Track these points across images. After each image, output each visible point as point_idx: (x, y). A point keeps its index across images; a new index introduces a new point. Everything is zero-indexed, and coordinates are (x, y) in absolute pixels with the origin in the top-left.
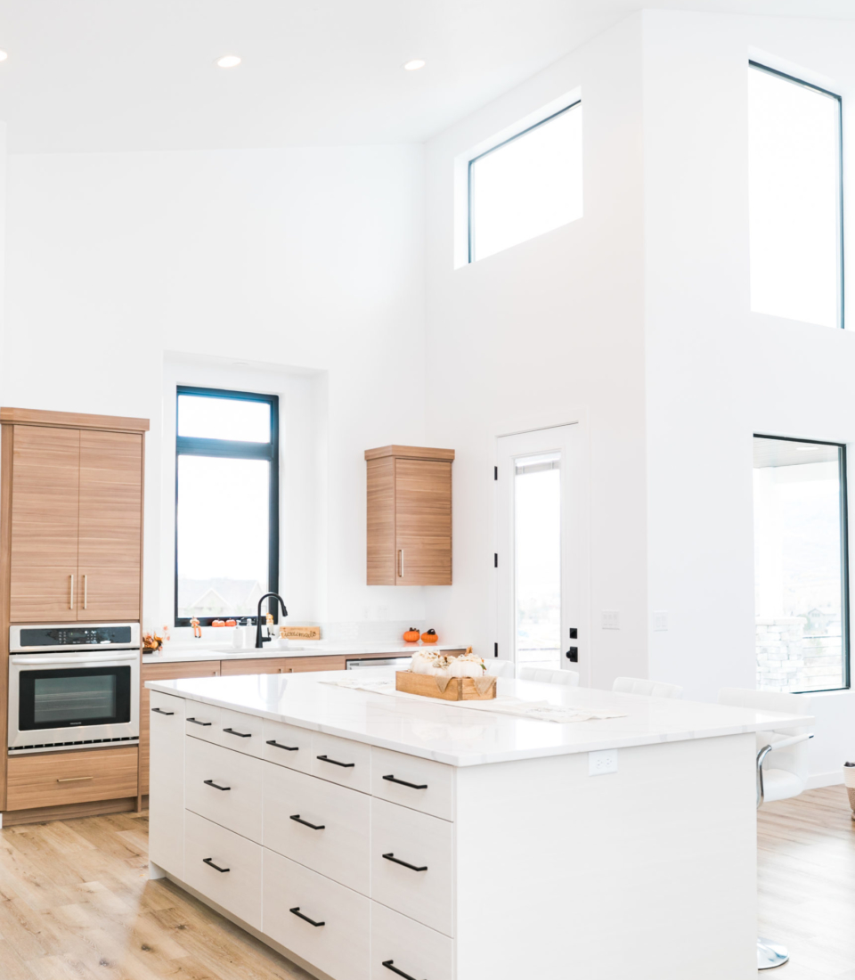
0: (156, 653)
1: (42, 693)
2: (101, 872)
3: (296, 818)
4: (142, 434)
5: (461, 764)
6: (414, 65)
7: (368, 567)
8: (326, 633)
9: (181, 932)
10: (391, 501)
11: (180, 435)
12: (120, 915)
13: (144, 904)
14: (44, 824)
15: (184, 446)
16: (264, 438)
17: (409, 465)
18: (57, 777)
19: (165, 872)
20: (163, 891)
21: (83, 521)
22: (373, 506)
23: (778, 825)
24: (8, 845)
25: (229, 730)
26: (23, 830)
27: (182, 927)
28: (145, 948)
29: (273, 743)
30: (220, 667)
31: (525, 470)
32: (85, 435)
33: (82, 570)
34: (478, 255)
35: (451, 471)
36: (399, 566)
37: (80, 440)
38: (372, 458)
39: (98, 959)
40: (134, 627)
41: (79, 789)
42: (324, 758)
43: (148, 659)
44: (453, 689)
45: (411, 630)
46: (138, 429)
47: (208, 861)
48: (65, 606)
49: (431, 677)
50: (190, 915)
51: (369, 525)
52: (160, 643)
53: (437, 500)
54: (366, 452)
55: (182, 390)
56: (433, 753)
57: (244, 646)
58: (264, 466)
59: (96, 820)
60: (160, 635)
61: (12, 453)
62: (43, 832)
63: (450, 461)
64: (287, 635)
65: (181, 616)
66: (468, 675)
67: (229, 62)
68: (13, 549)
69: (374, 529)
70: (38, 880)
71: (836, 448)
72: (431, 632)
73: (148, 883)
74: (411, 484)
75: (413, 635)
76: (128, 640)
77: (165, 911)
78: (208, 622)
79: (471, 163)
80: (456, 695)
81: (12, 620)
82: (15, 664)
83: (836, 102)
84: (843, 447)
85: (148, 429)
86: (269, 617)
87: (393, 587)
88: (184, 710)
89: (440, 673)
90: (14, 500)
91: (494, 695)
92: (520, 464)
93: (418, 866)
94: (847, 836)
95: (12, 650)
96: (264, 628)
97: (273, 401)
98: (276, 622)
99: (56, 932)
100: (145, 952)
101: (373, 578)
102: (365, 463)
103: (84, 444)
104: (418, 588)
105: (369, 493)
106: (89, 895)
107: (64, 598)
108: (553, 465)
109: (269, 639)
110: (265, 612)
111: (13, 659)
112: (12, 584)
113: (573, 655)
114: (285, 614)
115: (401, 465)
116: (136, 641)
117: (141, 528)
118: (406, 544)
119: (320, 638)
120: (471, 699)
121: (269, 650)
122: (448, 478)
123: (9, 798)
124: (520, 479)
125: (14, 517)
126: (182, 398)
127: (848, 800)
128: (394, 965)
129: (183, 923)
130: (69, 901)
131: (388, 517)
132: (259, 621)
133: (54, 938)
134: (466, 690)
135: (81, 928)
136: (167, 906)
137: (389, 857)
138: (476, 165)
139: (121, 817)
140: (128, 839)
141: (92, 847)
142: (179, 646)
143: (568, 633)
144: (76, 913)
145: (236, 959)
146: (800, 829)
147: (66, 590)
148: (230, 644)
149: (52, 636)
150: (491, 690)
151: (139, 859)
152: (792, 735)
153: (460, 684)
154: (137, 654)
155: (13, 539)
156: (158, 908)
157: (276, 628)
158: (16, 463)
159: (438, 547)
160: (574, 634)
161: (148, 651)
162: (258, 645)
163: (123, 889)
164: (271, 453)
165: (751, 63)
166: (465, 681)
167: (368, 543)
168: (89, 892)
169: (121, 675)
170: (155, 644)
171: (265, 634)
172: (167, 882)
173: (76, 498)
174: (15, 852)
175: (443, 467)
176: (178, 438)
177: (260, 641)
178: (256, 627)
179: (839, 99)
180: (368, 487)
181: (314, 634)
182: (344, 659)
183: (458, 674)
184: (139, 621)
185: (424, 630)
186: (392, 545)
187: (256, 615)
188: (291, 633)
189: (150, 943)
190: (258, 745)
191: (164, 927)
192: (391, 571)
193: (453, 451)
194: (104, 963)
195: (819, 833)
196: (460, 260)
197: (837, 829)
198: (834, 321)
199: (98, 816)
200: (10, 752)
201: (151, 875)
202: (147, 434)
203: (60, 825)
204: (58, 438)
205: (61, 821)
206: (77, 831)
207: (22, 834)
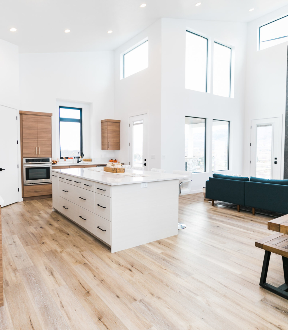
0: (56, 164)
1: (31, 172)
2: (43, 209)
3: (80, 197)
4: (51, 116)
5: (112, 185)
6: (110, 32)
7: (102, 146)
8: (93, 160)
9: (58, 222)
10: (106, 131)
11: (60, 117)
12: (46, 218)
13: (51, 216)
14: (32, 200)
15: (61, 120)
16: (79, 118)
17: (110, 124)
18: (34, 190)
19: (56, 210)
20: (55, 213)
21: (38, 136)
22: (103, 133)
23: (188, 200)
24: (24, 204)
25: (67, 179)
26: (27, 201)
27: (58, 221)
28: (50, 225)
29: (76, 182)
30: (69, 167)
31: (135, 124)
32: (38, 117)
33: (38, 146)
34: (126, 77)
35: (120, 125)
36: (108, 146)
37: (37, 118)
38: (102, 122)
39: (40, 227)
40: (50, 159)
41: (39, 193)
42: (86, 185)
43: (53, 165)
44: (115, 170)
45: (111, 159)
46: (50, 115)
47: (64, 207)
48: (35, 154)
49: (111, 168)
50: (60, 218)
51: (102, 137)
52: (56, 162)
53: (117, 131)
54: (101, 121)
55: (60, 107)
56: (107, 183)
57: (75, 163)
58: (79, 124)
59: (43, 199)
60: (56, 160)
61: (22, 121)
62: (32, 202)
63: (120, 123)
64: (84, 160)
65: (61, 156)
66: (118, 167)
67: (67, 31)
68: (23, 142)
69: (103, 138)
70: (29, 211)
71: (204, 119)
72: (115, 160)
73: (52, 212)
74: (111, 128)
75: (112, 161)
76: (49, 161)
77: (55, 217)
78: (67, 158)
79: (124, 55)
80: (116, 172)
81: (24, 157)
82: (24, 166)
83: (206, 40)
84: (206, 119)
85: (52, 115)
86: (81, 157)
87: (107, 150)
88: (58, 175)
89: (113, 167)
90: (23, 131)
91: (124, 172)
92: (135, 123)
93: (104, 207)
94: (203, 203)
95: (24, 163)
96: (79, 159)
97: (81, 109)
98: (82, 158)
99: (32, 221)
100: (50, 226)
101: (103, 148)
102: (101, 123)
103: (38, 119)
104: (113, 150)
105: (102, 130)
106: (40, 214)
107: (35, 152)
108: (141, 123)
109: (80, 161)
110: (80, 155)
111: (24, 165)
112: (23, 149)
113: (145, 164)
114: (84, 156)
115: (109, 123)
116: (51, 161)
117: (51, 137)
118: (110, 141)
119: (92, 161)
120: (119, 173)
121: (80, 163)
122: (119, 126)
123: (24, 194)
124: (134, 126)
125: (23, 135)
126: (60, 109)
127: (203, 195)
128: (100, 227)
129: (59, 220)
130: (35, 215)
131: (106, 135)
132: (78, 158)
133: (31, 223)
134: (118, 171)
135: (37, 221)
136: (56, 216)
137: (98, 205)
138: (125, 56)
139: (48, 199)
140: (50, 203)
141: (42, 205)
142: (61, 163)
143: (144, 160)
144: (37, 218)
145: (69, 227)
146: (192, 201)
147: (35, 151)
148: (72, 162)
149: (33, 160)
150: (123, 171)
151: (51, 207)
152: (187, 180)
153: (117, 169)
154: (51, 164)
155: (23, 139)
156: (54, 217)
157: (82, 159)
158: (23, 123)
159: (117, 141)
160: (145, 160)
161: (54, 164)
162: (78, 163)
163: (47, 213)
164: (80, 121)
165: (187, 31)
166: (118, 169)
167: (102, 140)
168: (40, 213)
169: (48, 169)
170: (55, 162)
171: (79, 160)
172: (56, 211)
173: (37, 130)
174: (25, 206)
175: (118, 124)
176: (60, 118)
177: (78, 162)
178: (77, 159)
179: (207, 39)
180: (102, 128)
181: (90, 160)
182: (96, 166)
183: (116, 167)
184: (51, 157)
185: (114, 159)
186: (107, 141)
187: (77, 156)
188: (85, 160)
189: (52, 224)
190: (73, 182)
191: (55, 220)
192: (107, 147)
193: (120, 120)
194: (41, 227)
195: (197, 202)
196: (122, 78)
197: (201, 201)
198: (204, 91)
199: (44, 198)
200: (24, 185)
201: (53, 210)
202: (52, 116)
203: (36, 200)
204: (32, 117)
205: (36, 199)
206: (39, 202)
207: (27, 202)
